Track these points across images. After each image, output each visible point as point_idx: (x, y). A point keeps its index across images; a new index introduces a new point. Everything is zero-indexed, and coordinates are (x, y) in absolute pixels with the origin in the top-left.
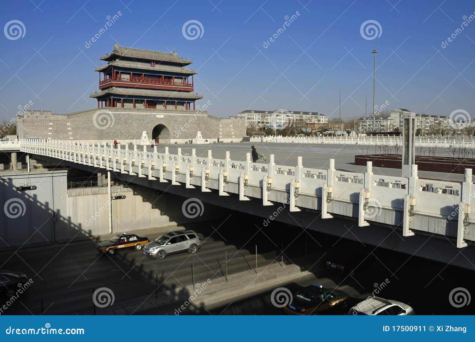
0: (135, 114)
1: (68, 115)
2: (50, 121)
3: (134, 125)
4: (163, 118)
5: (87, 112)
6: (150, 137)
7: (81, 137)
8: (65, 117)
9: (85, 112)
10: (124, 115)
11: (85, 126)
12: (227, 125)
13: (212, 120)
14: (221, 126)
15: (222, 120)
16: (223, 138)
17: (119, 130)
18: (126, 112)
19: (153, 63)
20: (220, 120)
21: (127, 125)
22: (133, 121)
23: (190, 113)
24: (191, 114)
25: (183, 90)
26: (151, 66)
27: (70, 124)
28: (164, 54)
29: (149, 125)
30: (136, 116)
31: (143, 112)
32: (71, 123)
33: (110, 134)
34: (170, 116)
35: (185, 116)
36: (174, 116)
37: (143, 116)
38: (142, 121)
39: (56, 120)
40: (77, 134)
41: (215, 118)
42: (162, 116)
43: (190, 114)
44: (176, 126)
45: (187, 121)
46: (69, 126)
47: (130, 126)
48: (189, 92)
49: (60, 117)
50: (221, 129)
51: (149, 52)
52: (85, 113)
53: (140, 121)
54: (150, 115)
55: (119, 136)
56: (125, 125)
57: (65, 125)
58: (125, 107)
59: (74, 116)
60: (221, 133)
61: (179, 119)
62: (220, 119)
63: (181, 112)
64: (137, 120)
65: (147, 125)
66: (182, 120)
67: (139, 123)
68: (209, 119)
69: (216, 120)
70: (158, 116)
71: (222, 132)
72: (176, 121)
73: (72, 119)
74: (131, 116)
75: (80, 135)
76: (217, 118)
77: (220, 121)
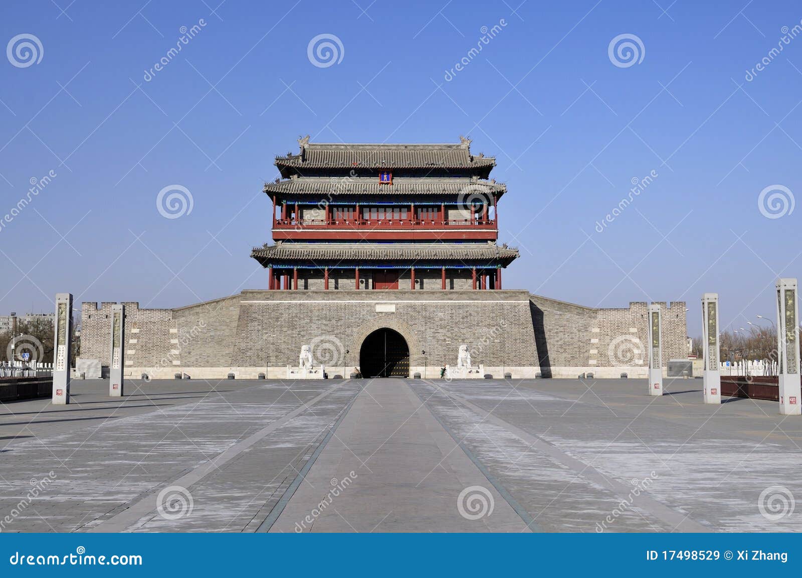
0: (319, 304)
1: (173, 311)
2: (135, 324)
3: (312, 332)
4: (393, 313)
5: (217, 302)
6: (355, 361)
7: (200, 360)
8: (168, 316)
9: (214, 302)
10: (289, 307)
11: (212, 334)
12: (619, 328)
13: (568, 315)
14: (596, 330)
15: (600, 316)
16: (602, 365)
17: (273, 344)
18: (294, 299)
19: (385, 176)
20: (593, 315)
21: (294, 332)
22: (311, 321)
23: (474, 297)
24: (478, 299)
25: (464, 237)
26: (383, 183)
27: (176, 329)
28: (430, 147)
29: (352, 331)
30: (319, 310)
31: (339, 299)
32: (179, 328)
33: (249, 354)
34: (413, 307)
35: (460, 307)
36: (425, 308)
37: (339, 308)
38: (334, 322)
39: (147, 323)
40: (189, 353)
41: (578, 307)
42: (392, 309)
43: (473, 299)
44: (429, 333)
45: (463, 318)
46: (173, 336)
47: (302, 333)
48: (485, 241)
49: (156, 316)
50: (594, 341)
51: (390, 148)
52: (212, 304)
53: (330, 320)
54: (360, 306)
55: (273, 359)
56: (289, 332)
57: (166, 333)
58: (312, 288)
59: (187, 313)
60: (593, 352)
61: (440, 314)
62: (596, 311)
63: (446, 297)
64: (322, 318)
65: (349, 331)
66: (448, 317)
67: (325, 325)
68: (559, 313)
69: (578, 314)
70: (379, 309)
71: (597, 348)
72: (428, 319)
73: (182, 319)
74: (309, 310)
75: (197, 355)
76: (582, 308)
77: (595, 318)
